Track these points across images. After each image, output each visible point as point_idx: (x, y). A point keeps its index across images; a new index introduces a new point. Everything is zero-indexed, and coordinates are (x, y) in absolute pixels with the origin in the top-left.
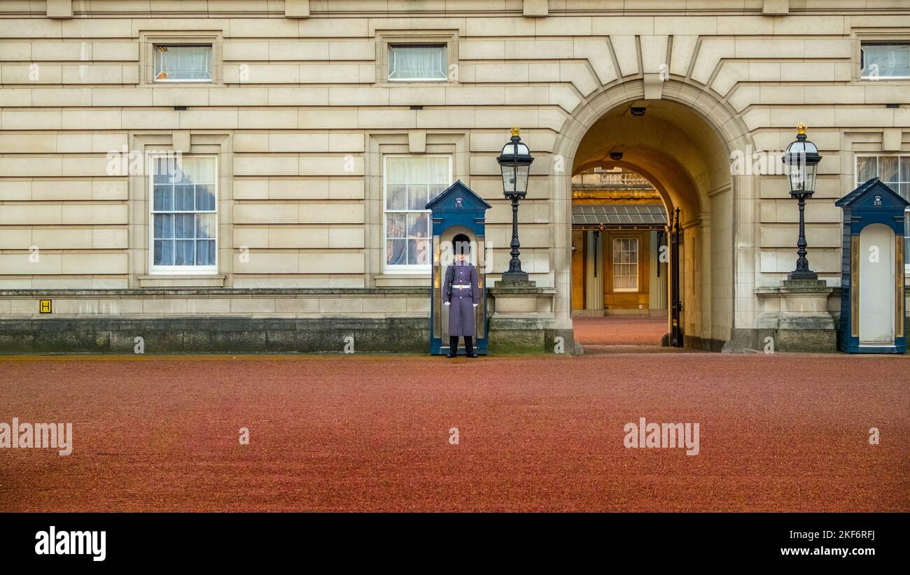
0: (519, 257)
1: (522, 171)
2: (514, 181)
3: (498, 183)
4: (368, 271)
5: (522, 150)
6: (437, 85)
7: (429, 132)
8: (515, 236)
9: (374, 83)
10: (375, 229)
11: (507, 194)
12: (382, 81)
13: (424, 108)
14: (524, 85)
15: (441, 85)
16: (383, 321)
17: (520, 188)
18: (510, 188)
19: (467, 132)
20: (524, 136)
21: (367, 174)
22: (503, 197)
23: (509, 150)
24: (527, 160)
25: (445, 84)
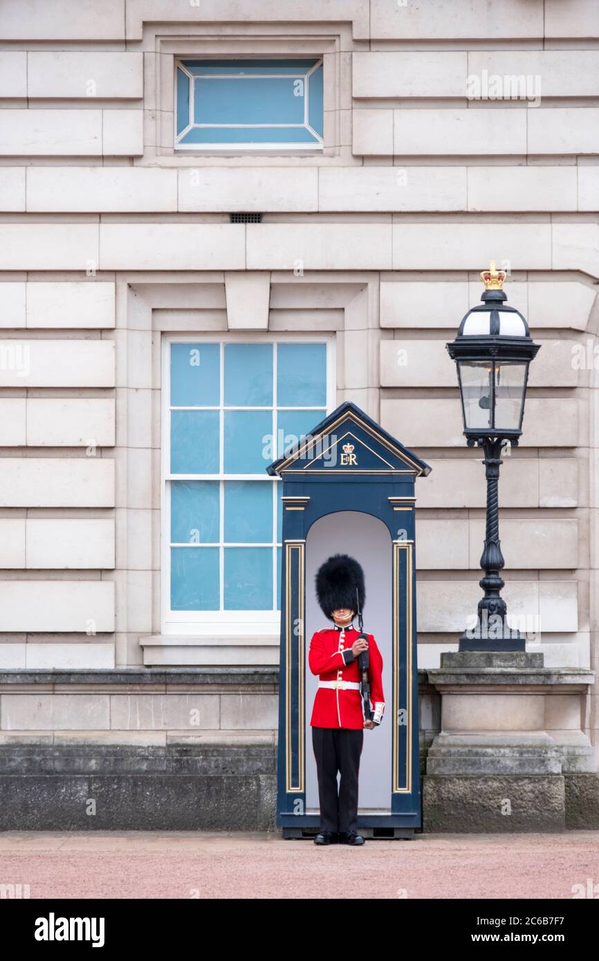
0: (503, 593)
1: (511, 374)
2: (489, 403)
3: (451, 406)
4: (122, 628)
5: (511, 326)
6: (297, 161)
7: (276, 279)
8: (492, 540)
9: (139, 157)
10: (142, 522)
11: (471, 436)
12: (159, 149)
13: (265, 218)
14: (515, 162)
15: (308, 161)
16: (161, 753)
17: (505, 422)
18: (480, 420)
19: (372, 282)
20: (515, 293)
21: (122, 383)
22: (462, 441)
23: (478, 326)
24: (522, 351)
25: (318, 160)
